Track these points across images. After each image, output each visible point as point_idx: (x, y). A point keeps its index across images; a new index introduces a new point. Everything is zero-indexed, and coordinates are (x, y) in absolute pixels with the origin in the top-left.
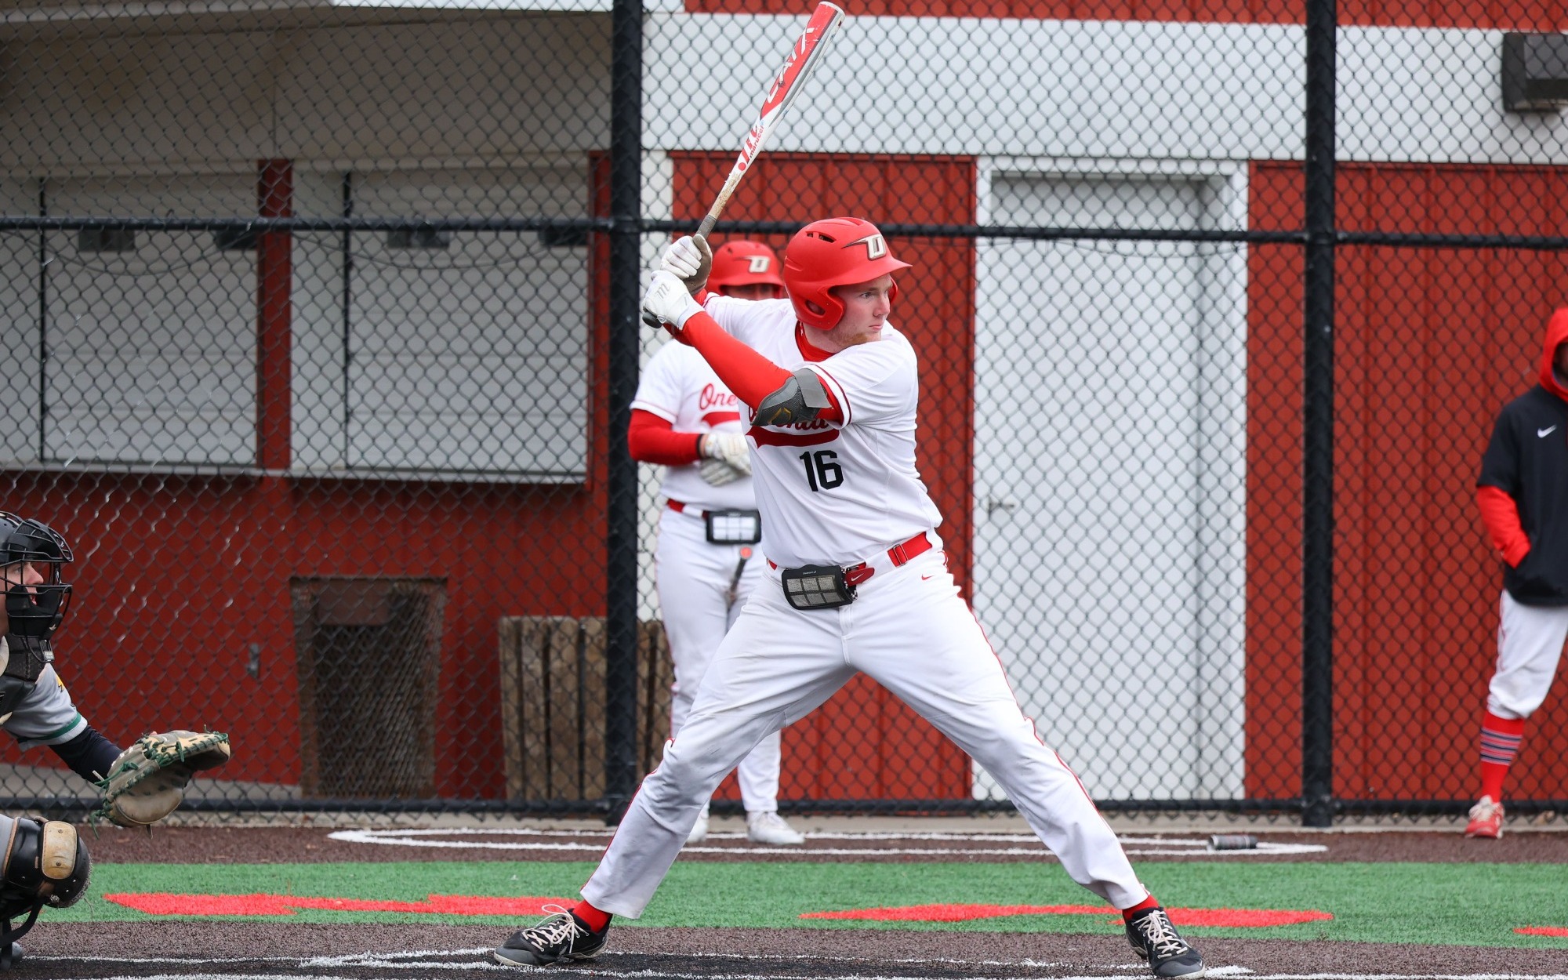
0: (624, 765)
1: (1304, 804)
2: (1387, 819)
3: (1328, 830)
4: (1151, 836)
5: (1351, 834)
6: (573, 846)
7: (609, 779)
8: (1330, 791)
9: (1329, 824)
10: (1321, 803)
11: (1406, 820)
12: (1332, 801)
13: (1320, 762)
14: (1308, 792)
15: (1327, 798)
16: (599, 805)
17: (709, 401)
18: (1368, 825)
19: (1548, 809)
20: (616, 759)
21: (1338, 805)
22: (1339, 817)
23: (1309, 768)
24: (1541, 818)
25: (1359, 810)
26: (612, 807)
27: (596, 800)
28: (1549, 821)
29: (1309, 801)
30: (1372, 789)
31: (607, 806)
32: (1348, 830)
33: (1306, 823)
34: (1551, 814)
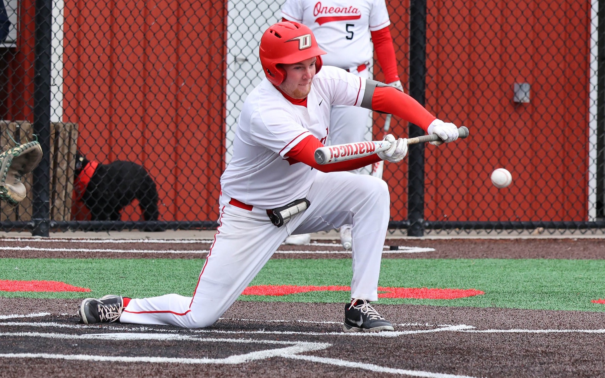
0: (43, 202)
1: (409, 224)
2: (453, 232)
3: (422, 238)
4: (330, 241)
5: (435, 240)
6: (28, 248)
7: (34, 210)
8: (423, 217)
9: (422, 235)
10: (418, 223)
11: (463, 232)
12: (424, 222)
13: (418, 201)
14: (411, 218)
15: (421, 221)
16: (29, 224)
17: (319, 11)
18: (444, 235)
19: (539, 226)
20: (39, 199)
21: (427, 224)
22: (428, 231)
23: (411, 204)
24: (536, 231)
25: (438, 227)
26: (36, 225)
27: (27, 221)
28: (540, 233)
29: (411, 222)
30: (445, 216)
31: (33, 224)
32: (433, 238)
33: (409, 235)
34: (541, 229)
